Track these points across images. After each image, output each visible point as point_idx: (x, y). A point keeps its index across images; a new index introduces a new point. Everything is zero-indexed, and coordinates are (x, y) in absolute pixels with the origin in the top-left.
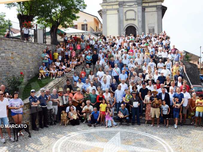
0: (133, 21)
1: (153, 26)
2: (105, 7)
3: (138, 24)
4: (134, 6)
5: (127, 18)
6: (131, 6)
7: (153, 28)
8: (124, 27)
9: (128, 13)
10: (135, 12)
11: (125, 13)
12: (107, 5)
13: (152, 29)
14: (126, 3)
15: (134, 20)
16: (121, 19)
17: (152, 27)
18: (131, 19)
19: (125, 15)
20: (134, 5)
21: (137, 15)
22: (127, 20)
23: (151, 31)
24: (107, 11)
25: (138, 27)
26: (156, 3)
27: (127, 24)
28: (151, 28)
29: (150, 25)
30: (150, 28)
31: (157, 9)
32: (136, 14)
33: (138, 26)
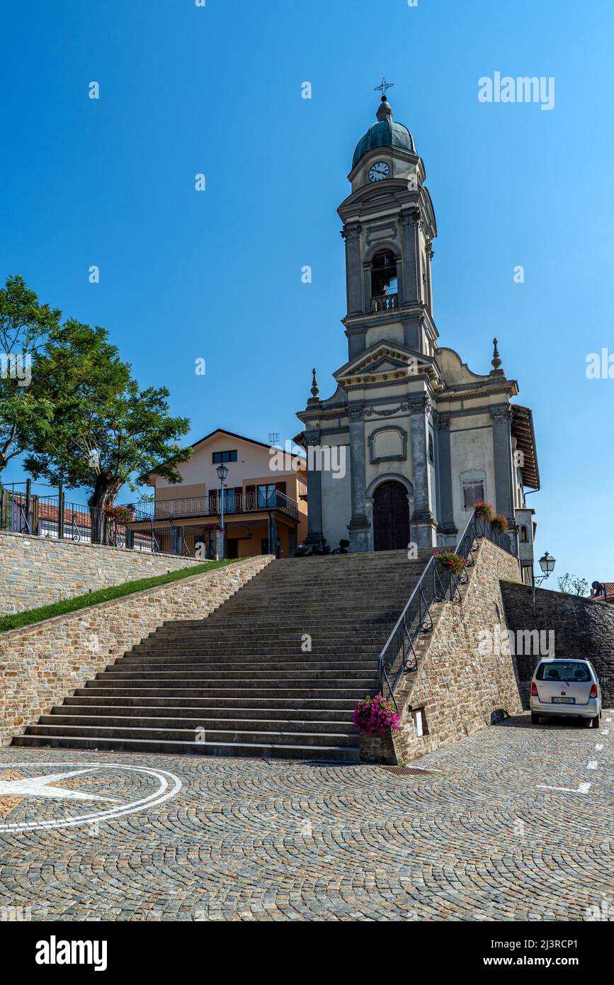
0: (396, 464)
1: (478, 476)
2: (313, 423)
3: (414, 475)
4: (400, 413)
5: (377, 454)
6: (390, 412)
7: (478, 485)
8: (367, 485)
9: (379, 438)
10: (404, 433)
11: (371, 438)
12: (321, 418)
13: (476, 488)
14: (372, 406)
15: (401, 458)
16: (357, 458)
17: (476, 482)
18: (389, 459)
19: (371, 445)
20: (398, 410)
21: (409, 444)
22: (376, 462)
23: (474, 494)
24: (320, 435)
25: (413, 483)
26: (486, 398)
27: (376, 476)
28: (473, 486)
29: (467, 477)
30: (469, 486)
31: (492, 417)
32: (405, 441)
33: (410, 480)
